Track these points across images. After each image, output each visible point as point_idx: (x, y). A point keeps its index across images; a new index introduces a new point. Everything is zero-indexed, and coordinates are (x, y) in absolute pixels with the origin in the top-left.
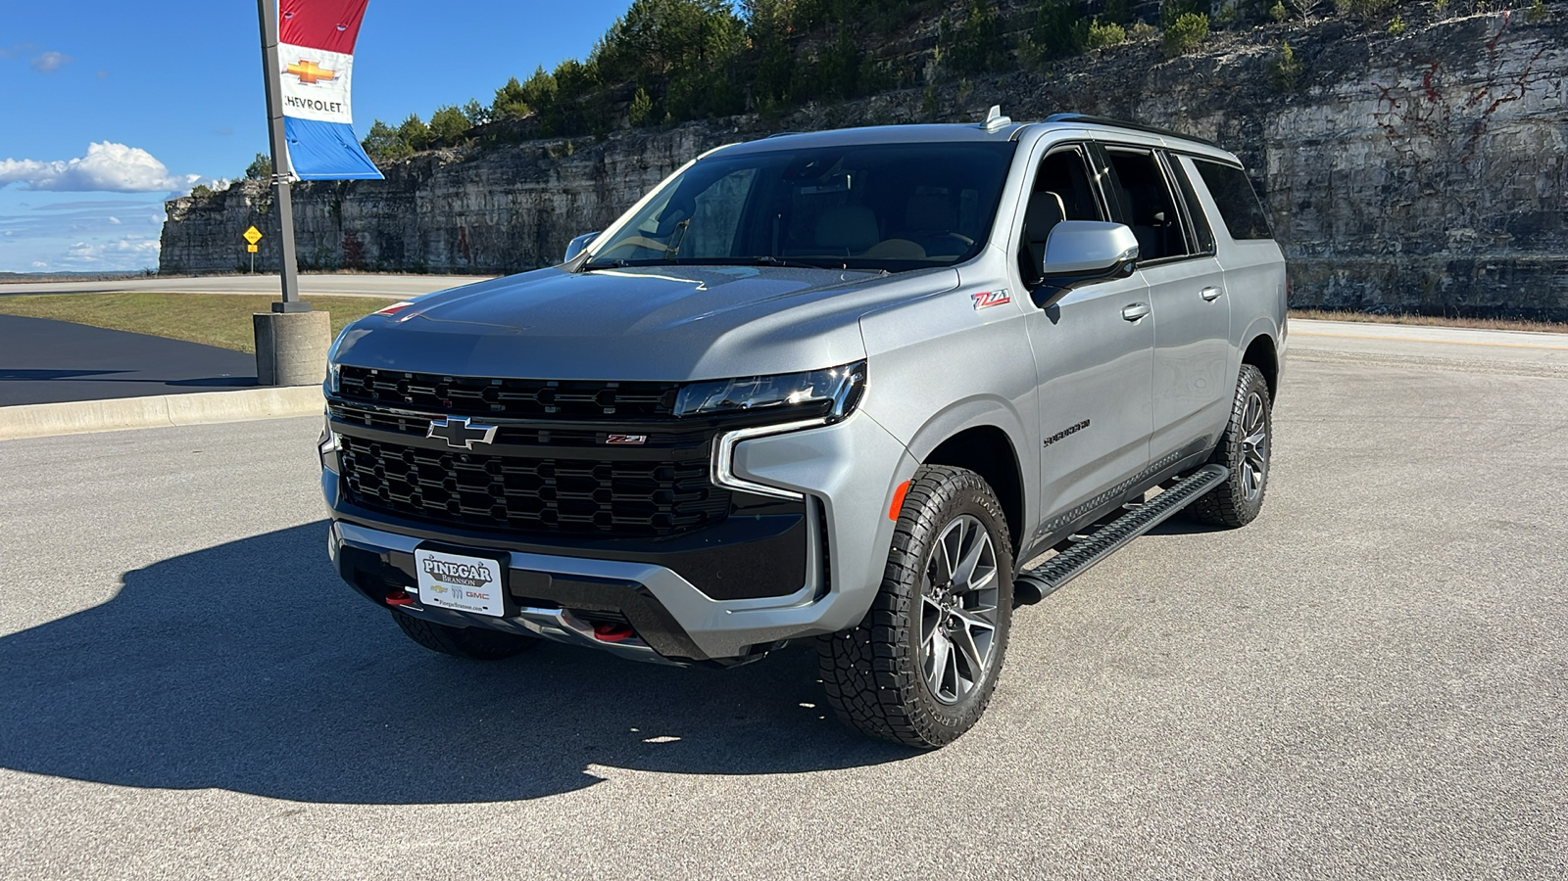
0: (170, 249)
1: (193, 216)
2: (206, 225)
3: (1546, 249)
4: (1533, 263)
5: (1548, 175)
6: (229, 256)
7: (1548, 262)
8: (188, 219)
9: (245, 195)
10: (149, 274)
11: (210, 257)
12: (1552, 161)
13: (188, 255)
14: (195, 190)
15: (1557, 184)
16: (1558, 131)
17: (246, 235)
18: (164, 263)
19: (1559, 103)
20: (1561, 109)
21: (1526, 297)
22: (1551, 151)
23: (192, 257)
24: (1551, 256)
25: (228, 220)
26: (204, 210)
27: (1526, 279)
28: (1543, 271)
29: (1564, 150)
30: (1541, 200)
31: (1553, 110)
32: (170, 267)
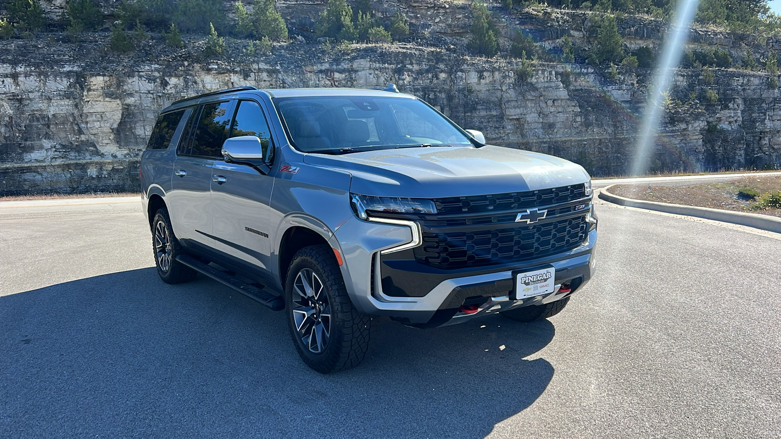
3: (12, 161)
4: (7, 169)
5: (6, 126)
7: (15, 168)
12: (7, 119)
15: (11, 130)
16: (7, 104)
19: (5, 90)
20: (7, 94)
21: (7, 185)
22: (5, 114)
24: (15, 165)
27: (5, 176)
28: (14, 172)
29: (12, 114)
30: (5, 138)
31: (3, 94)
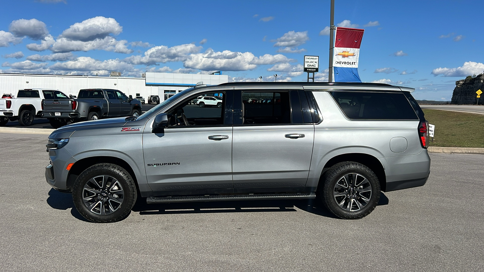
0: (455, 96)
1: (464, 86)
2: (468, 89)
6: (473, 99)
8: (462, 87)
9: (481, 79)
10: (447, 103)
11: (467, 99)
13: (460, 98)
14: (467, 77)
17: (477, 92)
18: (453, 100)
23: (461, 99)
25: (474, 87)
26: (468, 84)
32: (455, 101)
